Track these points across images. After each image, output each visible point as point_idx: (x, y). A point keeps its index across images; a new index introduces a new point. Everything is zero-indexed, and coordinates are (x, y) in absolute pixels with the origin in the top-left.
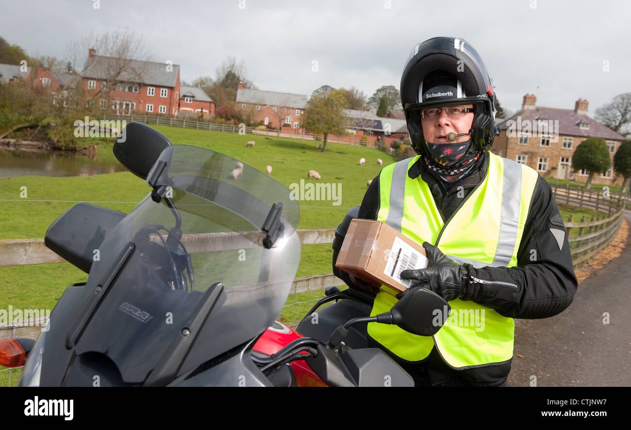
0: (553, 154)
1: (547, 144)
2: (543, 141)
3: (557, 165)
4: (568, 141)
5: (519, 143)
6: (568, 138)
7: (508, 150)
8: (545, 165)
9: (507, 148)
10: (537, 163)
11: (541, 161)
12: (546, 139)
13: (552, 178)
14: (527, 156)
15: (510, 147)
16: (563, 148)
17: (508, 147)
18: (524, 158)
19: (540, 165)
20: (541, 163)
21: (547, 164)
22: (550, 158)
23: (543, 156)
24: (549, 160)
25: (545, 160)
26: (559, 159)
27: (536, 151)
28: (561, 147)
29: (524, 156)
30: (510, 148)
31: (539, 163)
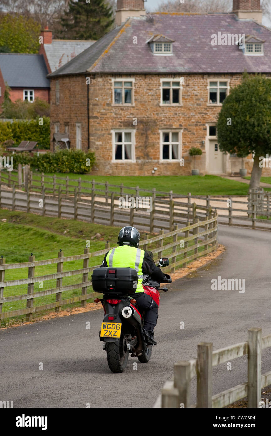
0: (189, 119)
1: (176, 100)
2: (166, 93)
3: (202, 144)
4: (218, 88)
5: (114, 104)
6: (218, 80)
7: (91, 120)
8: (175, 147)
9: (89, 118)
10: (158, 143)
11: (166, 139)
12: (172, 87)
13: (193, 174)
14: (134, 132)
15: (95, 114)
16: (210, 103)
17: (91, 114)
18: (128, 135)
19: (166, 148)
20: (166, 143)
21: (180, 143)
22: (185, 129)
23: (170, 127)
24: (184, 135)
25: (176, 135)
26: (205, 129)
27: (154, 117)
28: (206, 101)
29: (128, 131)
30: (96, 117)
31: (162, 143)
